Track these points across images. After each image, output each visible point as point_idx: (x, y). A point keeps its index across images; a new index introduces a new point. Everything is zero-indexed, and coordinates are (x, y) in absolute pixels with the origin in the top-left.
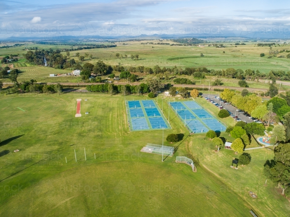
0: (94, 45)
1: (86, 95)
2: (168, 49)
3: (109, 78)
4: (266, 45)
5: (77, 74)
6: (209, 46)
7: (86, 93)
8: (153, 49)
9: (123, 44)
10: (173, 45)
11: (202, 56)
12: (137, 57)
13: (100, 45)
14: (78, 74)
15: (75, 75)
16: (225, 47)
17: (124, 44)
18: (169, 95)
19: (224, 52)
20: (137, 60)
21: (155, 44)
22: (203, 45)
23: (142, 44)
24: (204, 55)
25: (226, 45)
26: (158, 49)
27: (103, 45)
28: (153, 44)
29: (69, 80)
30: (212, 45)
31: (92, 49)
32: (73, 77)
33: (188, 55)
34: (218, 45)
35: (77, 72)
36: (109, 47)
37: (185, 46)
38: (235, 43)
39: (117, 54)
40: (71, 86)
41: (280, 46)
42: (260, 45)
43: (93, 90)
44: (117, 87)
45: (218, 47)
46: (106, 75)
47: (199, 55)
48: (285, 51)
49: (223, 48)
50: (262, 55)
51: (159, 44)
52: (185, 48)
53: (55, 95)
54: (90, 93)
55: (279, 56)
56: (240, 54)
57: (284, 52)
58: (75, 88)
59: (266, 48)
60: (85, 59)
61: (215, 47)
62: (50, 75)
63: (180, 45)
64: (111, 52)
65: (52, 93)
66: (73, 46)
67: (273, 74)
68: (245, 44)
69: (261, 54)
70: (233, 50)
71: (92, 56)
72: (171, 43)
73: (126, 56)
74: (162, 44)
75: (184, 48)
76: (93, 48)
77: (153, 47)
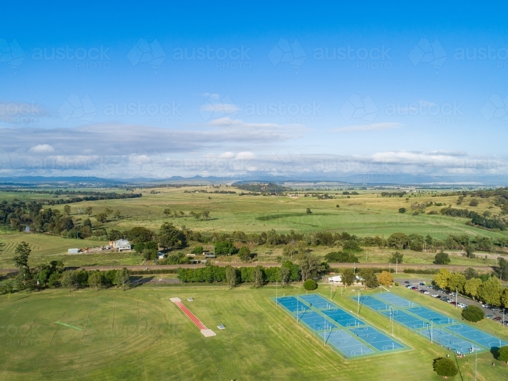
0: (98, 194)
1: (179, 289)
2: (238, 200)
3: (194, 255)
4: (395, 194)
5: (125, 248)
6: (305, 196)
7: (176, 285)
8: (212, 201)
9: (151, 193)
10: (243, 194)
11: (309, 212)
12: (206, 214)
13: (111, 194)
14: (127, 248)
15: (121, 250)
16: (331, 198)
17: (153, 192)
18: (342, 283)
19: (338, 206)
20: (207, 220)
21: (211, 193)
22: (294, 195)
23: (186, 192)
24: (311, 210)
25: (333, 195)
26: (221, 201)
27: (115, 194)
28: (207, 193)
29: (117, 261)
30: (311, 195)
31: (100, 201)
32: (120, 254)
33: (285, 211)
34: (321, 195)
35: (123, 244)
36: (130, 198)
37: (265, 197)
38: (342, 192)
39: (166, 210)
40: (136, 273)
41: (415, 196)
42: (384, 194)
43: (192, 279)
44: (240, 272)
45: (320, 198)
46: (182, 249)
47: (304, 211)
48: (434, 204)
49: (330, 199)
50: (402, 211)
51: (217, 192)
52: (268, 200)
53: (113, 290)
54: (185, 285)
55: (428, 211)
56: (365, 210)
57: (433, 206)
58: (145, 276)
59: (398, 199)
60: (108, 219)
61: (316, 198)
62: (69, 250)
63: (256, 195)
64: (142, 207)
65: (106, 288)
66: (58, 196)
67: (454, 241)
68: (357, 194)
69: (400, 209)
70: (349, 203)
71: (120, 213)
72: (239, 191)
73: (182, 213)
74: (222, 192)
75: (265, 199)
76: (102, 199)
77: (210, 198)
